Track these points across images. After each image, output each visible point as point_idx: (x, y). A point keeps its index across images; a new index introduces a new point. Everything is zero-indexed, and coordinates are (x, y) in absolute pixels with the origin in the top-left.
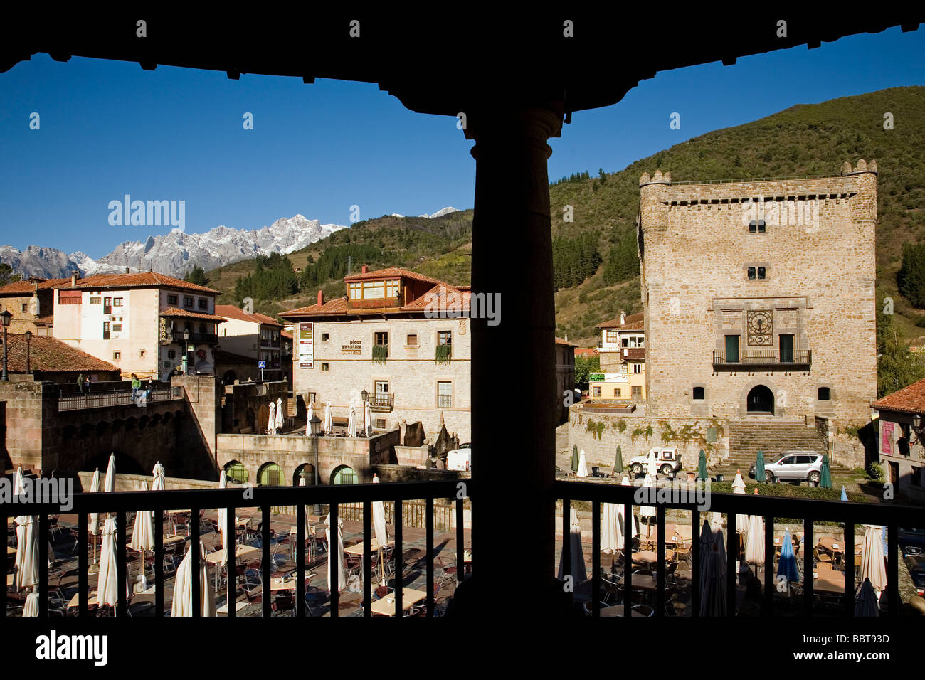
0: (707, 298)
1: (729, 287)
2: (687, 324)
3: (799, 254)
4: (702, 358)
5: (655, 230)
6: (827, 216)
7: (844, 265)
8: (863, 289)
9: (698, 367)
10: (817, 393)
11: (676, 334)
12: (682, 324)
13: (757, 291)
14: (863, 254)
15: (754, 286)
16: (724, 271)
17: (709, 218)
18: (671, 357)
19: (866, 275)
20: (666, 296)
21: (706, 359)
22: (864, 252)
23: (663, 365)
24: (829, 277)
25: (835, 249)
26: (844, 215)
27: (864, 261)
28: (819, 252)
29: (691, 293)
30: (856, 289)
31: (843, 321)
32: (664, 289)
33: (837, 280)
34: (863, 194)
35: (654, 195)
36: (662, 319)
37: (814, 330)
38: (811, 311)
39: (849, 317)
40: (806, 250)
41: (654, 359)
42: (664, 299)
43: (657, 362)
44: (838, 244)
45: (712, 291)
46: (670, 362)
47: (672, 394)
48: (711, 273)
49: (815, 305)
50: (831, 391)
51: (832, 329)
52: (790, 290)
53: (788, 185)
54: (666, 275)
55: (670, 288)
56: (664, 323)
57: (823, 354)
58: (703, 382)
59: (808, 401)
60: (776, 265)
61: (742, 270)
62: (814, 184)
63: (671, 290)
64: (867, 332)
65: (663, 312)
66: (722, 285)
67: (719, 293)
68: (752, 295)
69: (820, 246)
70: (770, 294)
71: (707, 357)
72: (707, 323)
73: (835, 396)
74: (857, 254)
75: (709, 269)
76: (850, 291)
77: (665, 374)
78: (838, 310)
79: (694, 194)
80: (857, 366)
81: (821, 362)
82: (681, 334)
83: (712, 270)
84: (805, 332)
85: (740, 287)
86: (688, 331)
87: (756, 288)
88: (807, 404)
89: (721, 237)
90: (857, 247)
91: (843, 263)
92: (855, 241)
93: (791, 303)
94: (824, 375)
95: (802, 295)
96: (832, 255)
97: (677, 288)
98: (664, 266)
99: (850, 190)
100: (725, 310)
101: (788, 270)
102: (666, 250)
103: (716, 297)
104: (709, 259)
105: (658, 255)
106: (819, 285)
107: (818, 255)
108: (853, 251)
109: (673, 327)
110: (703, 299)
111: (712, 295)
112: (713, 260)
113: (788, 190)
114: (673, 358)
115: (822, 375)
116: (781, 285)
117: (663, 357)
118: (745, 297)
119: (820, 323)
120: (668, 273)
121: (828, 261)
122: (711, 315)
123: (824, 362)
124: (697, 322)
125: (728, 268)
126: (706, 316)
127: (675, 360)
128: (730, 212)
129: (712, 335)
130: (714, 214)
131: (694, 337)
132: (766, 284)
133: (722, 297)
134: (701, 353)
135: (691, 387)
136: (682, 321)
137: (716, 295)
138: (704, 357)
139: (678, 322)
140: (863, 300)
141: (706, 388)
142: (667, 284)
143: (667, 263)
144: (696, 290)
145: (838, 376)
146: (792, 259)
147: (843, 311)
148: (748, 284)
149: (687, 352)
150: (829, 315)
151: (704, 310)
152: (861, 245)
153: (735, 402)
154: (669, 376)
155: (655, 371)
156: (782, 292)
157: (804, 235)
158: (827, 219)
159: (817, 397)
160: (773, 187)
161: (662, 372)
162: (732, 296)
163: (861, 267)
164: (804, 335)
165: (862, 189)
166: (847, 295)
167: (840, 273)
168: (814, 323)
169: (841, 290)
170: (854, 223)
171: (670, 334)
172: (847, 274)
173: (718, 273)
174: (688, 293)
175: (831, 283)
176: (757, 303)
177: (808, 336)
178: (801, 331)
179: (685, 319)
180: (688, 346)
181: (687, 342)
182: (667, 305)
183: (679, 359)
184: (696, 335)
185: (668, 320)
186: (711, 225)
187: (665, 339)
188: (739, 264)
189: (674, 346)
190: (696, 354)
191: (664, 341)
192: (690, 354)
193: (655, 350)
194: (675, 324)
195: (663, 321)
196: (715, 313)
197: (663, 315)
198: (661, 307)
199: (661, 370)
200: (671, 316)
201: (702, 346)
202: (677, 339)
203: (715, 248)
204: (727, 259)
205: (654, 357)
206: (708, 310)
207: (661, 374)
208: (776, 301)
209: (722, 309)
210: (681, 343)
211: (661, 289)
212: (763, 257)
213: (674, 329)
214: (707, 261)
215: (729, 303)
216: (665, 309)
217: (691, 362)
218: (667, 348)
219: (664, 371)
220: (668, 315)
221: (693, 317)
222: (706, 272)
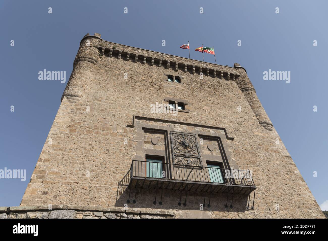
0: (127, 115)
2: (100, 135)
3: (210, 101)
5: (85, 60)
6: (224, 84)
8: (269, 131)
11: (83, 144)
12: (94, 135)
13: (179, 118)
16: (147, 99)
18: (68, 172)
19: (267, 120)
20: (79, 107)
23: (51, 183)
24: (238, 118)
26: (234, 86)
30: (263, 130)
31: (263, 153)
33: (245, 121)
35: (91, 42)
36: (70, 126)
37: (240, 158)
38: (233, 142)
39: (267, 151)
41: (41, 172)
42: (78, 109)
43: (42, 177)
45: (134, 111)
46: (65, 179)
48: (134, 98)
49: (234, 136)
51: (257, 159)
52: (209, 122)
54: (87, 91)
56: (71, 131)
60: (193, 103)
61: (163, 101)
63: (89, 103)
64: (289, 166)
65: (73, 120)
66: (144, 107)
67: (140, 113)
68: (175, 120)
70: (191, 122)
75: (132, 95)
78: (256, 144)
81: (261, 193)
82: (90, 145)
84: (233, 159)
86: (100, 143)
87: (177, 116)
89: (144, 78)
90: (251, 103)
93: (212, 132)
95: (220, 127)
100: (147, 130)
101: (203, 108)
102: (92, 75)
103: (139, 116)
104: (133, 89)
106: (232, 122)
110: (124, 115)
112: (136, 89)
114: (71, 174)
116: (200, 117)
117: (55, 170)
118: (167, 120)
119: (243, 152)
120: (89, 90)
122: (131, 131)
123: (264, 194)
124: (115, 135)
125: (150, 97)
126: (125, 131)
127: (72, 177)
129: (130, 150)
130: (140, 66)
131: (108, 150)
132: (187, 114)
133: (144, 116)
134: (114, 170)
136: (95, 131)
137: (138, 114)
139: (89, 132)
140: (272, 139)
142: (85, 98)
146: (204, 102)
147: (260, 145)
149: (94, 168)
151: (123, 125)
152: (253, 102)
158: (224, 86)
161: (45, 193)
164: (233, 162)
165: (242, 74)
166: (257, 133)
168: (238, 152)
170: (242, 91)
171: (75, 144)
173: (141, 99)
175: (241, 123)
176: (180, 127)
178: (228, 158)
179: (99, 131)
180: (97, 160)
181: (97, 156)
182: (80, 115)
183: (80, 176)
184: (110, 148)
185: (77, 128)
186: (137, 70)
187: (66, 149)
188: (160, 96)
189: (77, 158)
190: (107, 171)
191: (64, 151)
192: (99, 170)
193: (45, 161)
194: (85, 133)
195: (70, 128)
196: (136, 129)
197: (72, 123)
198: (72, 115)
199: (46, 190)
200: (82, 125)
201: (117, 161)
202: (83, 151)
203: (140, 83)
204: (150, 92)
205: (41, 169)
206: (128, 126)
207: (43, 196)
208: (198, 129)
209: (143, 128)
210: (87, 155)
211: (78, 100)
212: (181, 97)
213: (83, 138)
214: (131, 89)
215: (152, 124)
216: (76, 118)
217: (97, 181)
218: (67, 160)
219: (50, 192)
220: (78, 123)
221: (109, 129)
222: (129, 97)
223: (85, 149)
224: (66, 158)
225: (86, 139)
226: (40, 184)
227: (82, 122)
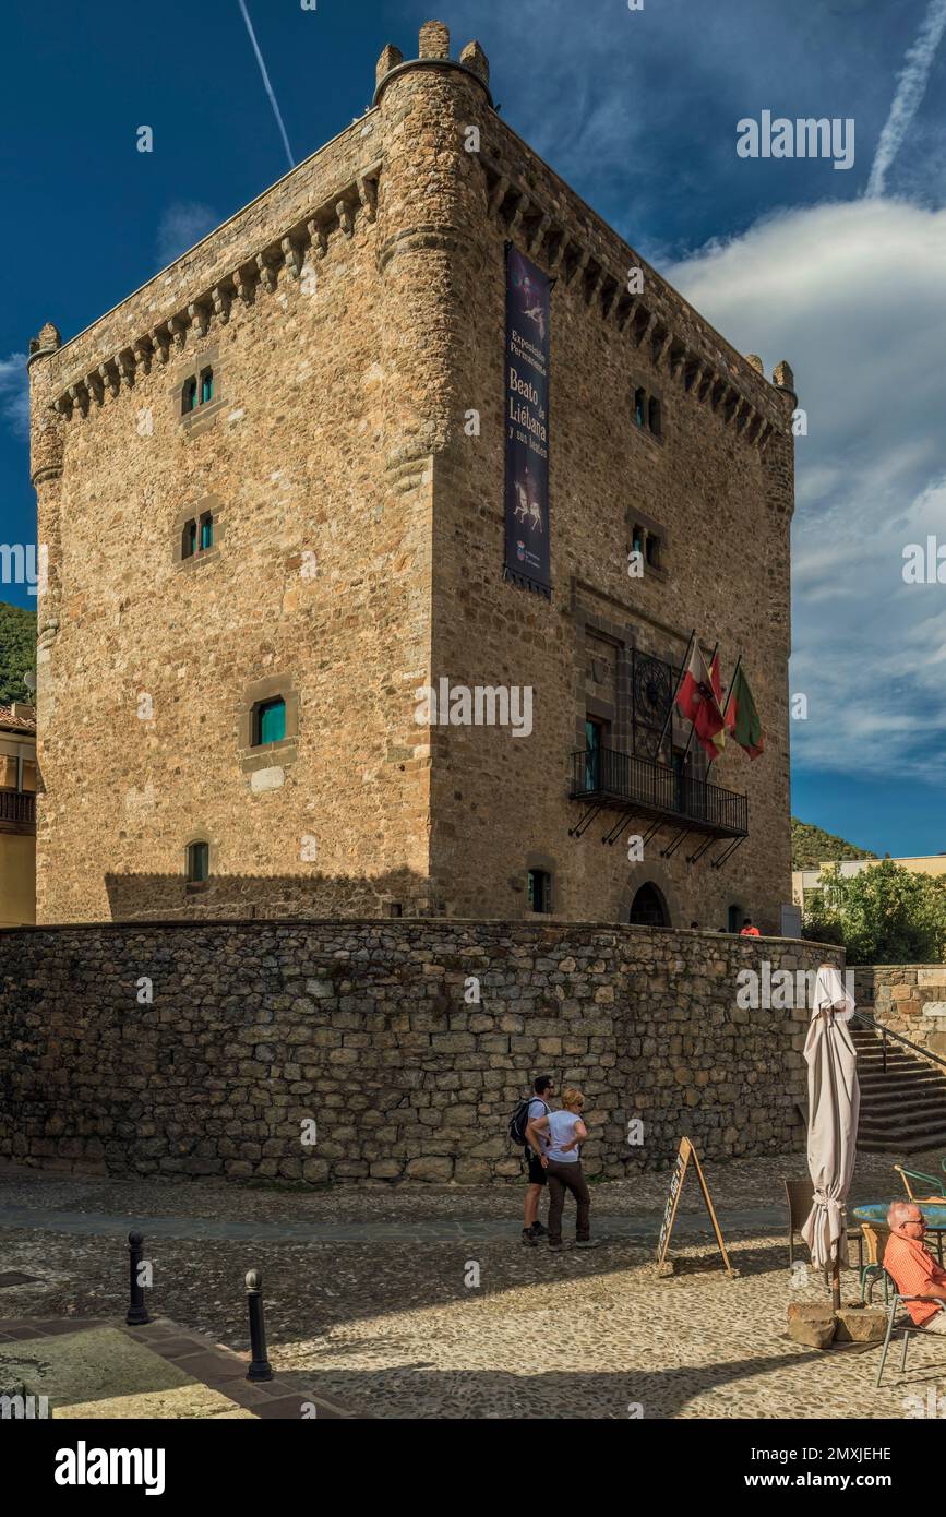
0: (560, 569)
1: (601, 558)
2: (518, 638)
4: (550, 768)
9: (541, 800)
11: (493, 666)
12: (509, 635)
13: (648, 600)
15: (643, 582)
16: (593, 505)
17: (569, 316)
18: (481, 747)
20: (470, 517)
21: (557, 774)
23: (462, 771)
32: (470, 489)
36: (463, 595)
40: (713, 532)
41: (442, 740)
42: (469, 526)
45: (569, 554)
46: (480, 762)
47: (482, 883)
48: (567, 496)
55: (485, 495)
56: (469, 614)
58: (551, 854)
60: (675, 544)
61: (623, 520)
63: (486, 502)
65: (465, 572)
66: (589, 546)
67: (581, 567)
68: (640, 606)
71: (560, 769)
72: (558, 656)
77: (466, 805)
82: (505, 669)
83: (572, 489)
85: (619, 567)
86: (520, 665)
87: (645, 590)
89: (588, 395)
97: (498, 503)
100: (591, 632)
101: (690, 570)
103: (581, 579)
107: (727, 555)
109: (488, 638)
110: (553, 569)
111: (570, 565)
112: (573, 453)
113: (703, 344)
114: (487, 751)
118: (627, 601)
121: (739, 579)
122: (569, 630)
124: (540, 643)
125: (598, 499)
126: (559, 633)
127: (490, 761)
128: (606, 329)
129: (568, 698)
130: (578, 308)
132: (661, 588)
133: (589, 581)
134: (546, 751)
135: (529, 868)
136: (508, 623)
137: (578, 570)
138: (553, 769)
139: (499, 624)
141: (556, 875)
151: (554, 607)
154: (476, 817)
155: (441, 791)
157: (711, 488)
161: (458, 796)
162: (606, 589)
171: (480, 660)
173: (583, 504)
176: (646, 634)
179: (516, 621)
182: (476, 552)
183: (500, 760)
185: (477, 604)
187: (468, 675)
188: (618, 498)
190: (537, 751)
194: (493, 628)
195: (464, 603)
196: (575, 629)
197: (465, 584)
198: (461, 550)
199: (458, 788)
200: (484, 594)
203: (579, 420)
204: (599, 471)
205: (441, 732)
206: (563, 614)
207: (456, 803)
209: (586, 625)
212: (656, 508)
213: (492, 645)
215: (601, 613)
216: (469, 561)
217: (526, 776)
219: (464, 794)
220: (477, 586)
221: (531, 620)
222: (560, 486)
225: (496, 648)
226: (446, 772)
227: (482, 581)
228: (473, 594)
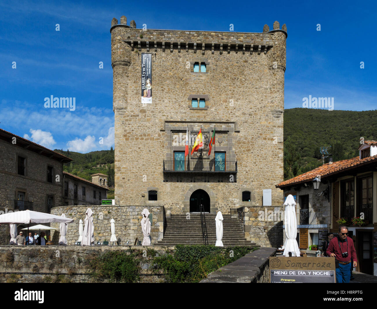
0: (160, 120)
1: (177, 113)
2: (144, 140)
3: (230, 90)
4: (155, 168)
5: (120, 64)
6: (251, 63)
7: (262, 100)
8: (275, 119)
9: (152, 175)
10: (241, 195)
11: (135, 148)
12: (140, 141)
13: (199, 117)
14: (276, 92)
15: (196, 113)
16: (174, 100)
17: (163, 58)
18: (131, 167)
19: (277, 107)
20: (127, 118)
21: (159, 168)
22: (276, 90)
23: (125, 173)
24: (251, 108)
25: (256, 88)
26: (263, 63)
27: (276, 97)
28: (245, 90)
29: (147, 117)
30: (270, 119)
31: (260, 142)
32: (127, 112)
33: (257, 111)
34: (277, 47)
35: (119, 35)
36: (125, 136)
37: (240, 148)
38: (239, 134)
39: (265, 139)
40: (235, 88)
41: (118, 168)
42: (127, 120)
43: (120, 170)
44: (259, 84)
45: (164, 115)
46: (131, 170)
47: (131, 196)
48: (163, 101)
49: (241, 129)
50: (252, 194)
51: (253, 147)
52: (223, 117)
53: (222, 35)
54: (129, 101)
55: (132, 112)
56: (127, 139)
57: (246, 167)
58: (157, 187)
59: (235, 202)
60: (213, 97)
61: (187, 100)
62: (242, 36)
63: (132, 113)
64: (278, 150)
65: (125, 131)
66: (172, 110)
67: (169, 117)
68: (195, 119)
69: (246, 85)
70: (208, 120)
71: (160, 167)
72: (159, 141)
73: (254, 198)
74: (272, 92)
75: (162, 98)
76: (266, 120)
77: (126, 180)
78: (258, 133)
79: (151, 36)
80: (270, 176)
81: (245, 172)
82: (139, 148)
83: (165, 99)
84: (234, 149)
85: (185, 113)
86: (145, 146)
87: (197, 115)
88: (234, 204)
89: (172, 74)
90: (271, 87)
91: (262, 99)
92: (270, 83)
93: (223, 127)
94: (247, 182)
95: (232, 121)
96: (254, 92)
97: (137, 112)
98: (127, 94)
99: (268, 43)
100: (174, 131)
101: (221, 102)
102: (128, 81)
103: (168, 120)
104: (163, 90)
105: (122, 85)
106: (244, 114)
107: (244, 92)
108: (269, 90)
109: (133, 143)
110: (157, 121)
111: (164, 118)
112: (165, 90)
113: (222, 39)
114: (133, 168)
115: (245, 182)
116: (216, 113)
118: (189, 120)
119: (244, 143)
120: (130, 100)
121: (251, 96)
122: (163, 134)
123: (247, 172)
124: (152, 139)
125: (176, 98)
126: (159, 135)
127: (134, 169)
128: (180, 54)
129: (163, 150)
130: (168, 55)
131: (150, 151)
132: (205, 112)
133: (172, 120)
134: (154, 164)
135: (147, 191)
136: (140, 138)
137: (167, 118)
138: (157, 167)
139: (137, 139)
140: (275, 126)
141: (159, 191)
142: (129, 108)
143: (129, 92)
144: (152, 114)
145: (256, 183)
146: (224, 93)
147: (261, 134)
148: (192, 111)
149: (144, 163)
150: (250, 137)
151: (158, 130)
152: (274, 85)
153: (181, 202)
154: (130, 182)
155: (118, 178)
156: (217, 119)
157: (234, 76)
158: (251, 65)
159: (242, 198)
160: (212, 36)
161: (124, 178)
162: (179, 120)
163: (274, 101)
164: (233, 152)
165: (276, 43)
166: (264, 122)
167: (259, 106)
168: (239, 143)
169: (260, 119)
170: (270, 69)
171: (131, 148)
172: (264, 107)
173: (169, 102)
174: (145, 116)
175: (253, 113)
176: (198, 126)
177: (236, 153)
178: (230, 149)
179: (143, 137)
180: (145, 158)
181: (144, 155)
182: (129, 125)
183: (138, 169)
184: (151, 150)
185: (129, 137)
186: (165, 63)
187: (127, 152)
188: (185, 95)
189: (134, 158)
190: (151, 164)
191: (126, 154)
192: (147, 165)
193: (119, 161)
194: (135, 140)
195: (125, 138)
196: (166, 133)
197: (126, 133)
198: (124, 127)
199: (123, 177)
200: (131, 134)
201: (156, 158)
202: (136, 153)
203: (168, 81)
204: (177, 91)
205: (118, 166)
206: (161, 131)
207: (123, 180)
208: (213, 125)
209: (171, 130)
210: (139, 155)
211: (125, 112)
212: (204, 91)
213: (134, 144)
214: (161, 91)
215: (177, 126)
216: (127, 128)
217: (147, 171)
218: (129, 160)
219: (125, 178)
220: (129, 133)
221: (149, 135)
222: (160, 101)
223: (137, 152)
224: (128, 159)
225: (136, 144)
226: (120, 174)
227: (131, 131)
228: (128, 135)
